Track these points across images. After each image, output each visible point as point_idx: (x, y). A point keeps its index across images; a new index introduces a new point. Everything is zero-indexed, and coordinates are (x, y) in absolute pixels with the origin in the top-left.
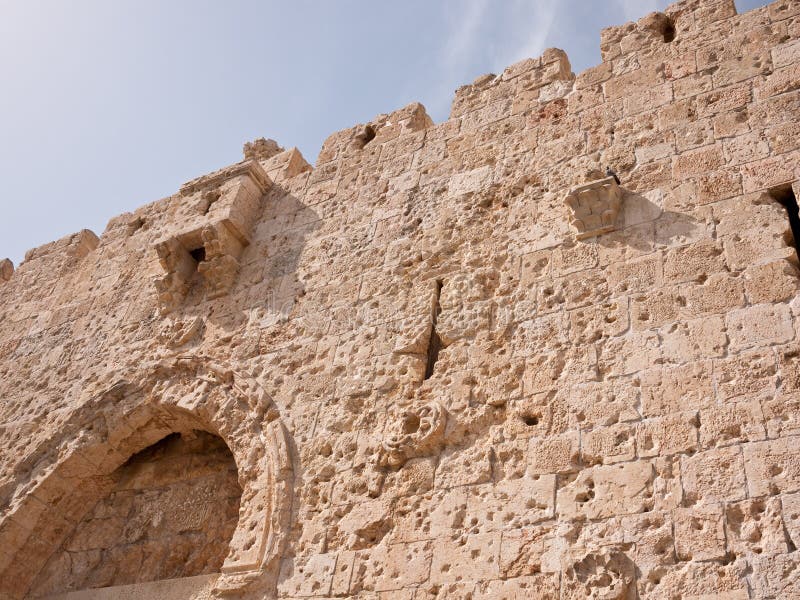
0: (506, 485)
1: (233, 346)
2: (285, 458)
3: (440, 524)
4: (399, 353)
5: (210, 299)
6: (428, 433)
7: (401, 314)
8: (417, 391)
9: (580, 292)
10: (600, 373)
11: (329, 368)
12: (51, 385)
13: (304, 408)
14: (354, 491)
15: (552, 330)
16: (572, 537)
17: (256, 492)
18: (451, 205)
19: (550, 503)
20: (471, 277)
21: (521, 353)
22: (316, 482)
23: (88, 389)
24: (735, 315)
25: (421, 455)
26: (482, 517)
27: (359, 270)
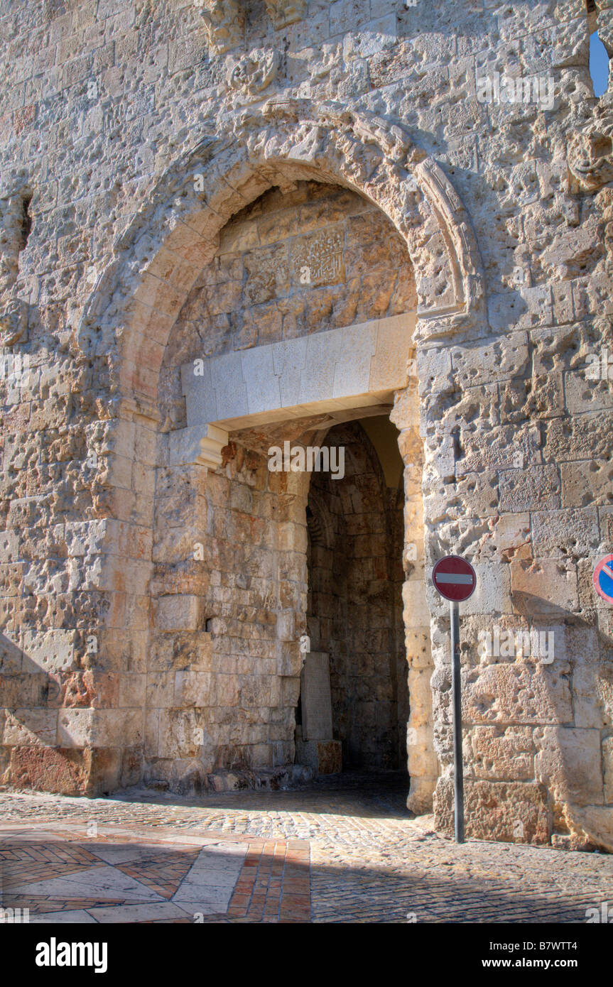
1: (336, 83)
2: (456, 198)
4: (558, 68)
5: (279, 29)
7: (549, 21)
8: (595, 108)
12: (108, 153)
13: (457, 142)
14: (548, 224)
17: (427, 238)
22: (498, 219)
23: (161, 152)
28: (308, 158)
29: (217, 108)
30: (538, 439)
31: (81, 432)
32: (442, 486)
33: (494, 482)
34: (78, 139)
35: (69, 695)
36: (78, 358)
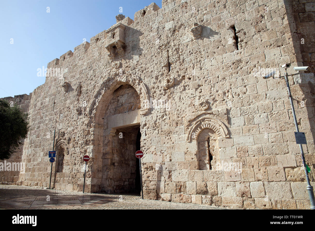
0: (187, 91)
1: (129, 68)
2: (146, 90)
3: (177, 99)
4: (163, 67)
5: (121, 57)
6: (172, 83)
7: (161, 58)
8: (168, 75)
9: (196, 52)
10: (201, 69)
11: (150, 71)
12: (94, 79)
13: (147, 80)
14: (160, 95)
15: (191, 60)
16: (199, 99)
17: (142, 96)
18: (167, 31)
19: (195, 94)
20: (174, 49)
21: (186, 65)
22: (153, 94)
23: (102, 79)
24: (224, 55)
25: (171, 87)
26: (184, 97)
27: (151, 48)
28: (125, 81)
29: (111, 72)
30: (157, 133)
31: (89, 130)
32: (143, 141)
33: (151, 140)
34: (89, 76)
35: (87, 176)
36: (89, 117)
